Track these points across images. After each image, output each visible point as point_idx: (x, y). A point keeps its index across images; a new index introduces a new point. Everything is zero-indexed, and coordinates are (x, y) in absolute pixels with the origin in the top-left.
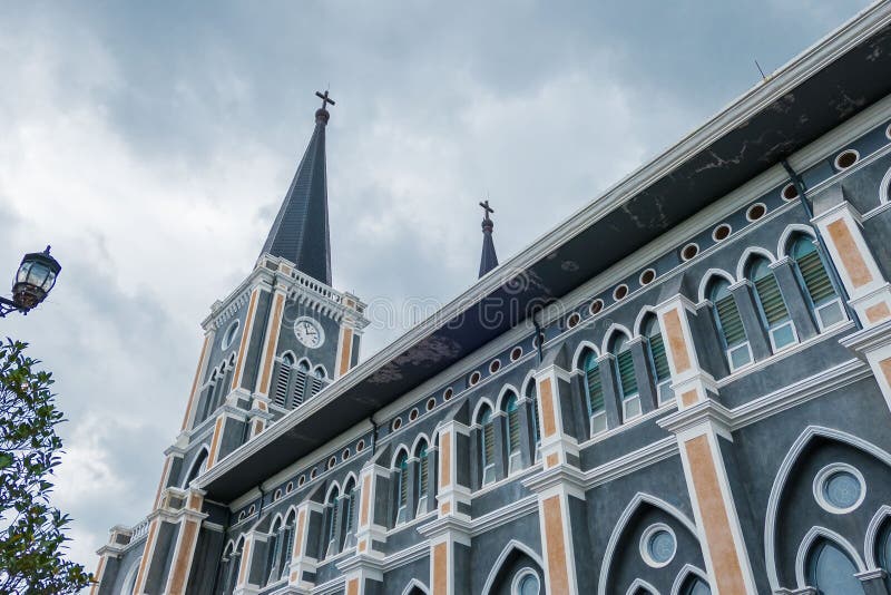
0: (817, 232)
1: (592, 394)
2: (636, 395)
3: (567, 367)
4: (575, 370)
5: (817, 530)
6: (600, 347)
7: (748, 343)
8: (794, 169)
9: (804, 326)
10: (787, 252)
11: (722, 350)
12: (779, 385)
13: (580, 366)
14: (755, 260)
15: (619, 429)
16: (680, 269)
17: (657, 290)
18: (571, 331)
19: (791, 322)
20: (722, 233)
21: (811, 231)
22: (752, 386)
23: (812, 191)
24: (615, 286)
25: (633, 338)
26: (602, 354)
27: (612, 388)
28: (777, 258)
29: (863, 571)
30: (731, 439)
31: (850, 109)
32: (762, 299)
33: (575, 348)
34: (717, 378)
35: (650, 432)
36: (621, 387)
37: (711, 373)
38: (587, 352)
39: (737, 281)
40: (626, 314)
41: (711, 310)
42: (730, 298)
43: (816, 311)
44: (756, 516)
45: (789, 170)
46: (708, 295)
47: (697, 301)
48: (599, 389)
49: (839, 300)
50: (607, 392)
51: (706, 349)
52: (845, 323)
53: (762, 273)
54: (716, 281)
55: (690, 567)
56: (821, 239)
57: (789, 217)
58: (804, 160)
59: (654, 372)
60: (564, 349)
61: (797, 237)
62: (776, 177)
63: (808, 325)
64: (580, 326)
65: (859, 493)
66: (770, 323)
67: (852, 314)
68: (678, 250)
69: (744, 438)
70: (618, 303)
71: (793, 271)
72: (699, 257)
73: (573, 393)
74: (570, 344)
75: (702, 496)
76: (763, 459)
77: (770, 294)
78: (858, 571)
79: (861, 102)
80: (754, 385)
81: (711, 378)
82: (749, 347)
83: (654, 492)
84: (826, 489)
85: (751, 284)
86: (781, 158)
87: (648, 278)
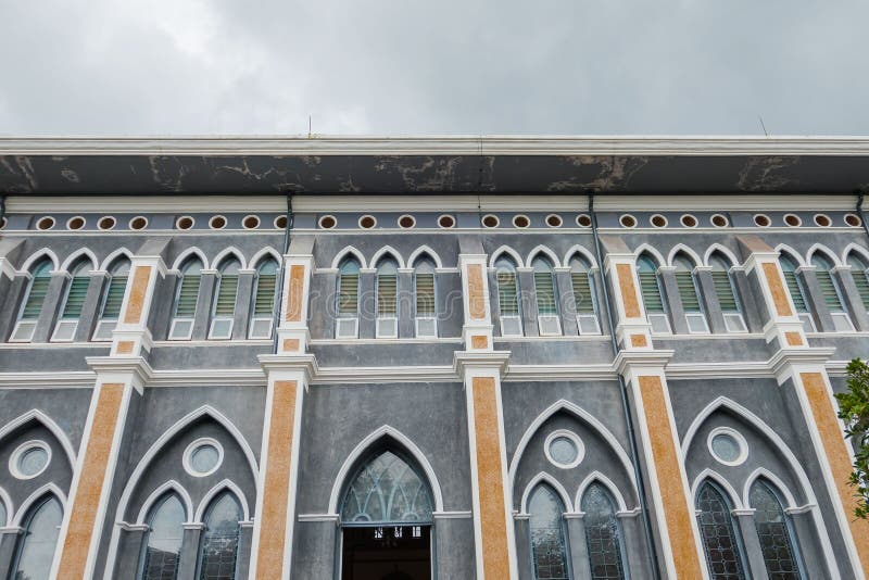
0: (284, 264)
1: (30, 301)
2: (76, 321)
3: (17, 263)
4: (24, 270)
5: (173, 483)
6: (61, 261)
7: (193, 321)
8: (293, 207)
9: (240, 329)
10: (256, 267)
11: (171, 315)
12: (199, 365)
13: (31, 269)
14: (231, 258)
15: (43, 345)
16: (169, 233)
17: (142, 240)
18: (38, 232)
19: (232, 320)
20: (218, 223)
21: (280, 261)
22: (181, 358)
23: (297, 231)
24: (105, 215)
25: (97, 269)
26: (59, 269)
27: (54, 304)
28: (247, 267)
29: (190, 522)
30: (142, 394)
31: (348, 190)
32: (222, 292)
33: (35, 249)
34: (155, 338)
35: (74, 359)
36: (63, 307)
37: (152, 333)
38: (46, 259)
39: (209, 268)
40: (103, 245)
41: (178, 279)
42: (198, 278)
43: (253, 320)
44: (130, 462)
45: (290, 207)
46: (181, 267)
47: (170, 268)
48: (41, 299)
49: (272, 320)
50: (49, 305)
51: (157, 310)
52: (266, 340)
53: (231, 270)
54: (194, 258)
55: (52, 486)
56: (284, 270)
57: (271, 240)
58: (303, 205)
59: (102, 308)
60: (23, 246)
61: (269, 258)
62: (277, 205)
63: (243, 329)
64: (50, 232)
65: (214, 465)
66: (217, 313)
67: (275, 337)
68: (177, 216)
69: (152, 396)
70: (100, 232)
71: (253, 283)
72: (190, 232)
73: (11, 292)
74: (30, 243)
75: (95, 432)
76: (159, 418)
77: (228, 290)
78: (186, 521)
79: (357, 189)
80: (181, 357)
81: (151, 336)
82: (193, 325)
83: (51, 414)
84: (194, 454)
85: (219, 276)
86: (289, 194)
87: (139, 224)
